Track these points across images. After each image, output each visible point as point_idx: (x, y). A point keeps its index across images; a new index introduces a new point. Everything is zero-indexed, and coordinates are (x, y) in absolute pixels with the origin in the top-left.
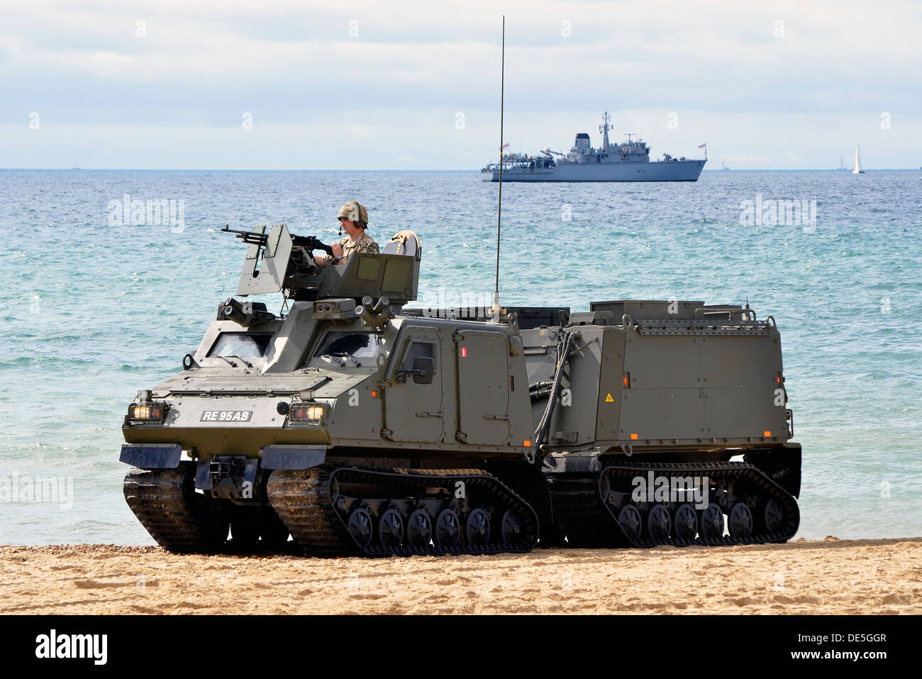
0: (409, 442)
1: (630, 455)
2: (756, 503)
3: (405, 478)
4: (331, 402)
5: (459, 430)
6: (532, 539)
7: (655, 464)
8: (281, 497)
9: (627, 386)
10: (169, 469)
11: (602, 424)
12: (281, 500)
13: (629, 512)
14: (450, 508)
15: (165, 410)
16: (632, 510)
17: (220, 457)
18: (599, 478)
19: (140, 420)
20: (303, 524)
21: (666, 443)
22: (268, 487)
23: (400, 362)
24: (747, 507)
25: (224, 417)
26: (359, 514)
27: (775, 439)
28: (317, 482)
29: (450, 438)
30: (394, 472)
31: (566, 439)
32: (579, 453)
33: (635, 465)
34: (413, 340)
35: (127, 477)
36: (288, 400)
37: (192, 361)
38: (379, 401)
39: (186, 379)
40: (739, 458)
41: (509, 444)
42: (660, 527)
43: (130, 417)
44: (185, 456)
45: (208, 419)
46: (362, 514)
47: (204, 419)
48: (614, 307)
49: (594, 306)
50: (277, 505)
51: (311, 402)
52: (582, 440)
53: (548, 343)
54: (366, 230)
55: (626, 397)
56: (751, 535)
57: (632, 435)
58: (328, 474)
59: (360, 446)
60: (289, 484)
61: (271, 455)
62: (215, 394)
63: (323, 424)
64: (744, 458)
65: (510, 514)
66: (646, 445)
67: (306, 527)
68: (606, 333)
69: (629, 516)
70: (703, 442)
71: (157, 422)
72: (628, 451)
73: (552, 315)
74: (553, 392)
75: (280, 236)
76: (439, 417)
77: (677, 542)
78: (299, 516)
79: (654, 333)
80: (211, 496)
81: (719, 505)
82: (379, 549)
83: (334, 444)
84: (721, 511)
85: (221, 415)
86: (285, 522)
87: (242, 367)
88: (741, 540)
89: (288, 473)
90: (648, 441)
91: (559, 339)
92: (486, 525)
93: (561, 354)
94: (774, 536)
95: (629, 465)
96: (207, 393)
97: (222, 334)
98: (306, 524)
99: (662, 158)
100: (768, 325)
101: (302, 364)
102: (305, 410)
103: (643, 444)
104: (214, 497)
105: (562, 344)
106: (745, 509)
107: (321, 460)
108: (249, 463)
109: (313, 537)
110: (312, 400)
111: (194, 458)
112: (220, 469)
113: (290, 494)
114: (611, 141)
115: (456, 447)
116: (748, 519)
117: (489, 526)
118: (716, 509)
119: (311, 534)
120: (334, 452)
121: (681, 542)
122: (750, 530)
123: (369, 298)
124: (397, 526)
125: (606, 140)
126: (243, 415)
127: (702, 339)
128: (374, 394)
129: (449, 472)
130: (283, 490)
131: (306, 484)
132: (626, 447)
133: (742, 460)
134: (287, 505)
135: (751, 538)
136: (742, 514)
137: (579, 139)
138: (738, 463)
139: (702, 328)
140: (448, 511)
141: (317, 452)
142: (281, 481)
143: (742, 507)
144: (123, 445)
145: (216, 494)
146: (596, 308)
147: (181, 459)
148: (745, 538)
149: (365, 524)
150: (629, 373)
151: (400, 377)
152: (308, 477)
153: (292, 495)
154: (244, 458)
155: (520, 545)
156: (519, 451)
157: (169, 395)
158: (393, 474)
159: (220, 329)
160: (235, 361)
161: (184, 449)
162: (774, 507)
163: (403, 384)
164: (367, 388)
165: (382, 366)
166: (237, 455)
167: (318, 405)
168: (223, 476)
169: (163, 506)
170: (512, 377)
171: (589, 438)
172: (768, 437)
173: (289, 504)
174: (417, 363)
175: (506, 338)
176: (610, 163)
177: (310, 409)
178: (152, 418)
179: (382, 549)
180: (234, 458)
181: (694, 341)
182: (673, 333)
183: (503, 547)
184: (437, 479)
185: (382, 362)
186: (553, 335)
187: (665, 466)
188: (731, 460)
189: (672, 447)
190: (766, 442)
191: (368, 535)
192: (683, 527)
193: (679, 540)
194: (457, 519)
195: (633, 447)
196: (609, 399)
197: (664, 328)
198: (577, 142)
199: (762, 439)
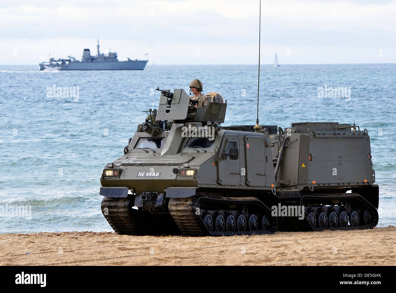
0: (228, 185)
1: (312, 190)
2: (360, 211)
3: (226, 201)
4: (197, 168)
5: (246, 180)
6: (275, 228)
7: (321, 194)
8: (175, 210)
9: (310, 160)
10: (122, 198)
11: (300, 177)
12: (175, 211)
13: (311, 216)
14: (242, 214)
15: (120, 172)
16: (312, 215)
17: (146, 193)
18: (300, 201)
19: (109, 176)
20: (184, 222)
21: (326, 185)
22: (169, 206)
23: (224, 151)
24: (357, 213)
25: (148, 175)
26: (208, 217)
27: (368, 183)
28: (192, 203)
29: (243, 184)
30: (221, 199)
31: (285, 184)
32: (291, 190)
33: (314, 195)
34: (229, 140)
35: (102, 202)
36: (177, 167)
37: (128, 150)
38: (215, 167)
39: (127, 158)
40: (349, 192)
41: (266, 186)
42: (324, 222)
43: (104, 176)
44: (130, 192)
45: (141, 176)
46: (209, 217)
47: (139, 176)
48: (302, 125)
49: (293, 125)
50: (173, 213)
51: (188, 168)
52: (292, 184)
53: (274, 141)
54: (202, 92)
55: (310, 165)
56: (359, 225)
57: (313, 182)
58: (197, 199)
59: (209, 187)
60: (179, 204)
61: (171, 192)
62: (143, 165)
63: (194, 178)
64: (352, 191)
65: (265, 217)
66: (318, 186)
67: (185, 223)
68: (301, 136)
69: (311, 218)
70: (341, 185)
71: (116, 177)
72: (312, 189)
73: (270, 129)
74: (278, 163)
75: (181, 94)
76: (239, 174)
77: (331, 229)
78: (183, 218)
79: (321, 137)
80: (142, 210)
81: (346, 212)
82: (216, 233)
83: (199, 186)
84: (347, 215)
85: (146, 174)
86: (176, 221)
87: (151, 153)
88: (355, 227)
89: (178, 199)
90: (319, 184)
91: (280, 139)
92: (256, 221)
93: (281, 146)
94: (368, 226)
95: (311, 195)
96: (139, 164)
97: (140, 138)
98: (186, 222)
99: (127, 60)
100: (365, 133)
101: (179, 151)
102: (186, 171)
103: (317, 185)
104: (143, 210)
105: (281, 142)
106: (357, 214)
107: (194, 193)
108: (159, 195)
109: (188, 227)
110: (189, 167)
111: (133, 194)
112: (146, 198)
113: (179, 208)
114: (101, 53)
115: (245, 188)
116: (358, 218)
117: (257, 222)
118: (345, 214)
119: (187, 226)
120: (199, 190)
121: (332, 228)
122: (358, 223)
123: (210, 122)
124: (223, 222)
125: (99, 51)
126: (157, 174)
127: (339, 139)
128: (214, 164)
129: (242, 198)
130: (176, 207)
131: (187, 204)
132: (311, 187)
133: (351, 192)
134: (178, 214)
135: (359, 226)
136: (355, 216)
137: (85, 51)
138: (349, 194)
139: (339, 134)
140: (242, 215)
141: (192, 190)
142: (175, 203)
143: (355, 213)
144: (101, 187)
145: (144, 209)
146: (294, 126)
147: (128, 194)
148: (357, 227)
149: (210, 221)
150: (311, 154)
151: (224, 157)
152: (187, 201)
153: (180, 209)
154: (157, 193)
155: (270, 230)
156: (269, 189)
157: (121, 165)
158: (221, 200)
159: (139, 136)
160: (148, 150)
161: (129, 189)
162: (368, 213)
163: (225, 160)
164: (211, 162)
165: (217, 152)
166: (154, 192)
167: (191, 169)
168: (148, 201)
169: (119, 214)
170: (266, 156)
171: (295, 183)
172: (366, 182)
173: (179, 213)
174: (231, 151)
175: (264, 139)
176: (98, 62)
177: (188, 171)
178: (114, 176)
179: (217, 233)
180: (152, 193)
181: (336, 140)
182: (328, 137)
183: (263, 231)
184: (238, 201)
185: (217, 150)
186: (276, 138)
187: (325, 195)
188: (346, 193)
189: (318, 187)
190: (365, 184)
191: (211, 226)
192: (332, 222)
193: (331, 228)
194: (245, 219)
195: (313, 187)
196: (303, 166)
197: (325, 134)
198: (84, 52)
199: (363, 183)
